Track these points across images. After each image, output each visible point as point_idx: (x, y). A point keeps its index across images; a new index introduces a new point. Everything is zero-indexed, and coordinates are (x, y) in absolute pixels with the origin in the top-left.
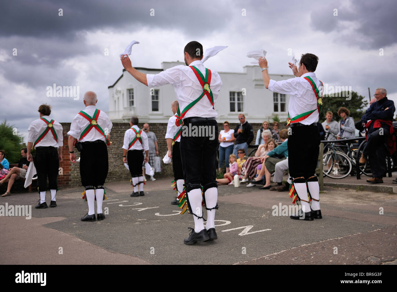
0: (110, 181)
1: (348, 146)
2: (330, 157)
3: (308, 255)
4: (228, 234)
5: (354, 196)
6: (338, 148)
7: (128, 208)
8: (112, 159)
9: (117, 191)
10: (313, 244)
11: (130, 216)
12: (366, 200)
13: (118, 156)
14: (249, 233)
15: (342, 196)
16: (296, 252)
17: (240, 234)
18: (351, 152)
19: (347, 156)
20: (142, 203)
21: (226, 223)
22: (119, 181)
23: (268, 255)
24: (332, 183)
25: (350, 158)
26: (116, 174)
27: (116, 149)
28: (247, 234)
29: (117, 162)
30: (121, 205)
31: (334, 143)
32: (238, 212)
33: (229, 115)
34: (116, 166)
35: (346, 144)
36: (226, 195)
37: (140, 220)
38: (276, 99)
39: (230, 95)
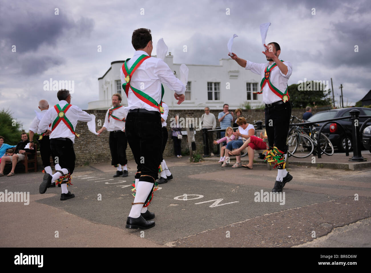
0: (99, 162)
1: (310, 129)
2: (295, 139)
3: (269, 223)
4: (200, 206)
5: (315, 172)
6: (302, 130)
7: (113, 185)
8: (100, 143)
9: (105, 171)
10: (274, 213)
11: (114, 192)
12: (325, 176)
13: (106, 140)
14: (219, 205)
15: (304, 173)
16: (259, 221)
17: (211, 206)
18: (313, 134)
19: (310, 138)
20: (126, 181)
21: (199, 196)
22: (107, 162)
23: (234, 223)
24: (296, 161)
25: (312, 139)
26: (104, 156)
27: (104, 134)
28: (217, 206)
29: (105, 146)
30: (107, 183)
31: (298, 126)
32: (211, 187)
33: (207, 103)
34: (104, 148)
35: (309, 127)
36: (202, 173)
37: (123, 195)
38: (249, 89)
39: (208, 85)
